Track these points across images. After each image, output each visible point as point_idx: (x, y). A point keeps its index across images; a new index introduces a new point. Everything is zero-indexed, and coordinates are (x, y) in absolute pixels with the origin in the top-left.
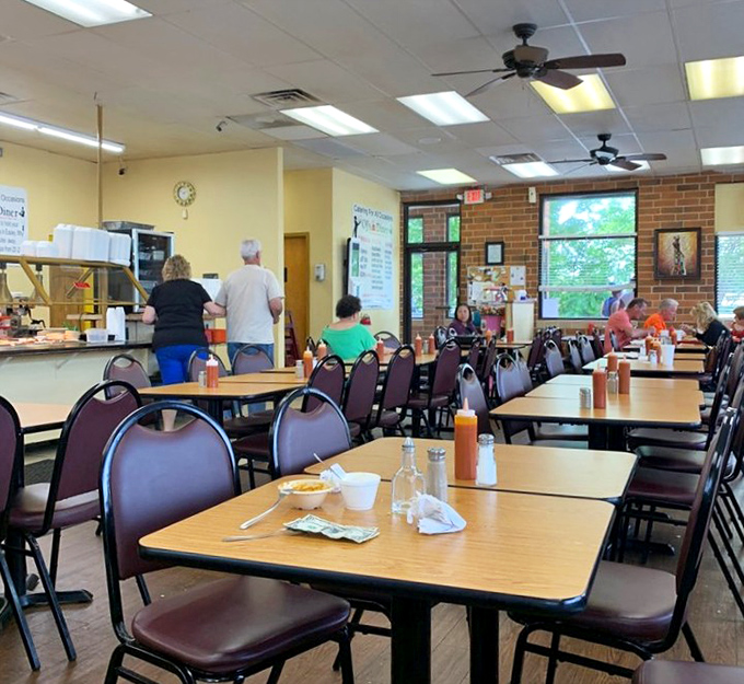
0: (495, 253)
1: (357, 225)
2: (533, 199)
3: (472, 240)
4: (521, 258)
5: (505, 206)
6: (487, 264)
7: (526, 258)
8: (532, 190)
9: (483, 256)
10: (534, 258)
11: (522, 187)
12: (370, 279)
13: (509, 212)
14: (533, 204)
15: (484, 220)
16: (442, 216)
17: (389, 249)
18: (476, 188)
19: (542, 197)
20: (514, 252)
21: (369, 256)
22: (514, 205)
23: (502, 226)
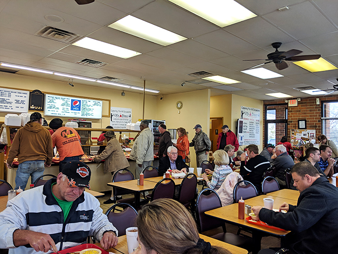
0: (302, 124)
1: (242, 114)
2: (318, 103)
3: (293, 119)
4: (313, 127)
5: (306, 106)
6: (299, 128)
7: (316, 127)
8: (318, 99)
9: (297, 125)
10: (319, 127)
11: (314, 98)
12: (249, 134)
13: (308, 108)
14: (318, 105)
15: (297, 111)
16: (283, 109)
17: (258, 122)
18: (294, 99)
19: (322, 102)
20: (310, 124)
21: (248, 125)
22: (310, 105)
23: (305, 113)
